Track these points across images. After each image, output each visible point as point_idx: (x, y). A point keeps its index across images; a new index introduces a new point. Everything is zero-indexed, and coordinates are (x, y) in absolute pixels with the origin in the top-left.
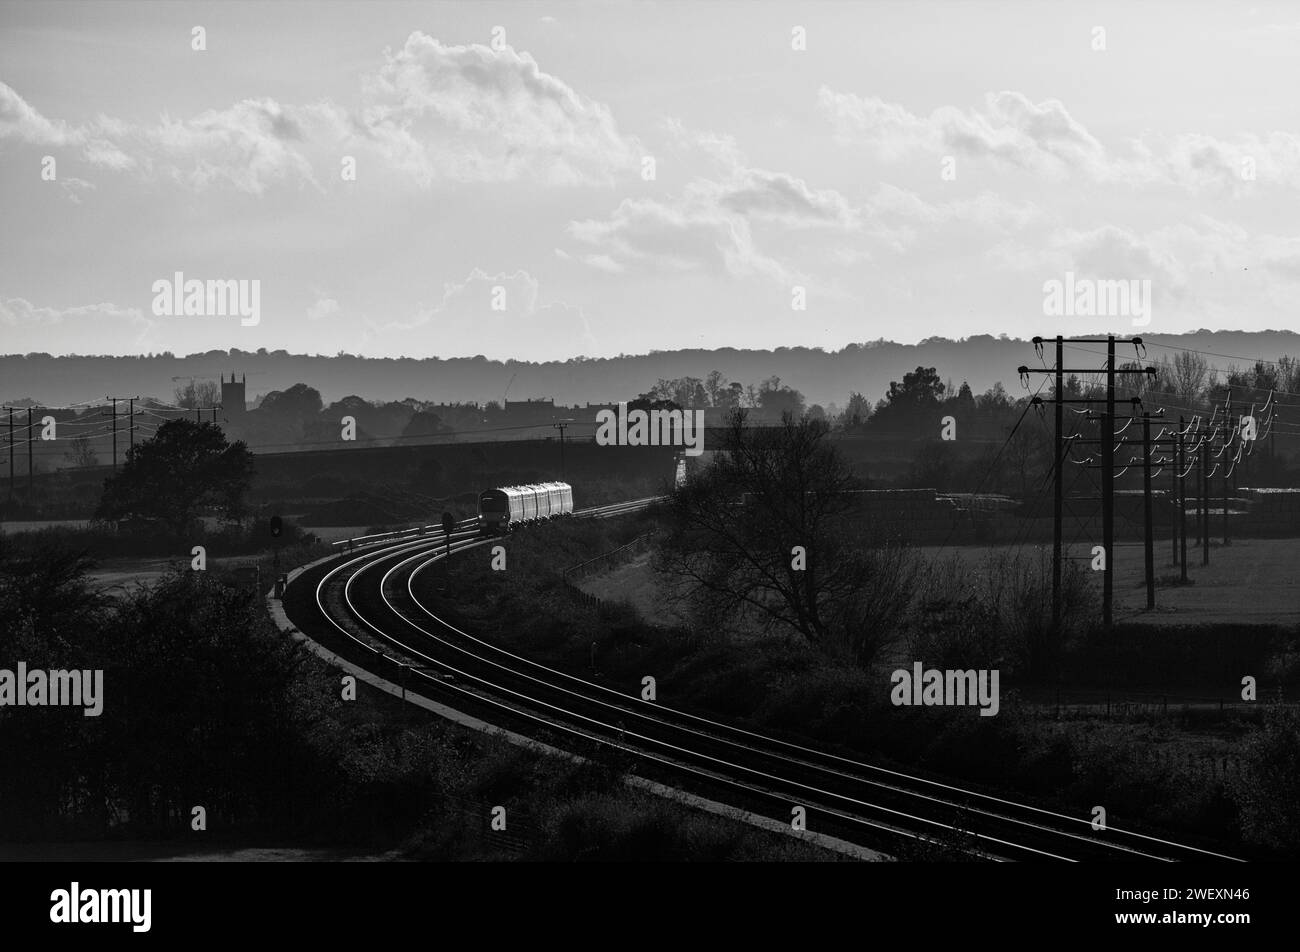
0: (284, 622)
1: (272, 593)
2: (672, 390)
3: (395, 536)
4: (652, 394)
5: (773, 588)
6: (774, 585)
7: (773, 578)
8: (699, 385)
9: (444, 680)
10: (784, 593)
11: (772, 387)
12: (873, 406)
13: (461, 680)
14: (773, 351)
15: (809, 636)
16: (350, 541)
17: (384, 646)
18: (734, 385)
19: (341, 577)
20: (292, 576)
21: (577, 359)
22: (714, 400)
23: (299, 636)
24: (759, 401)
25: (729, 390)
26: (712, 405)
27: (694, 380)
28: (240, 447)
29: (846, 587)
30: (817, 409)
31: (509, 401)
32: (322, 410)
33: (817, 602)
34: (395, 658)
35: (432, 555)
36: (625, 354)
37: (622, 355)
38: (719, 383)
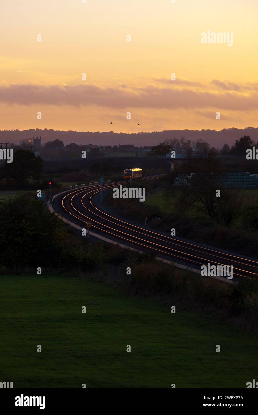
0: (52, 210)
1: (49, 202)
2: (170, 142)
3: (86, 185)
4: (164, 143)
5: (200, 201)
6: (201, 201)
7: (200, 199)
8: (178, 141)
9: (101, 228)
10: (204, 203)
11: (200, 142)
12: (230, 147)
13: (105, 228)
14: (200, 131)
15: (211, 216)
16: (72, 187)
17: (82, 218)
18: (189, 141)
19: (69, 197)
20: (55, 197)
21: (141, 132)
22: (182, 145)
23: (56, 214)
24: (196, 145)
25: (187, 143)
26: (182, 147)
27: (177, 139)
28: (39, 158)
29: (223, 201)
30: (213, 148)
31: (120, 145)
32: (64, 147)
33: (214, 206)
34: (86, 221)
35: (96, 191)
36: (156, 131)
37: (154, 131)
38: (184, 140)
